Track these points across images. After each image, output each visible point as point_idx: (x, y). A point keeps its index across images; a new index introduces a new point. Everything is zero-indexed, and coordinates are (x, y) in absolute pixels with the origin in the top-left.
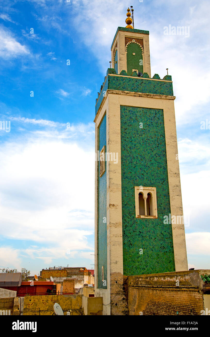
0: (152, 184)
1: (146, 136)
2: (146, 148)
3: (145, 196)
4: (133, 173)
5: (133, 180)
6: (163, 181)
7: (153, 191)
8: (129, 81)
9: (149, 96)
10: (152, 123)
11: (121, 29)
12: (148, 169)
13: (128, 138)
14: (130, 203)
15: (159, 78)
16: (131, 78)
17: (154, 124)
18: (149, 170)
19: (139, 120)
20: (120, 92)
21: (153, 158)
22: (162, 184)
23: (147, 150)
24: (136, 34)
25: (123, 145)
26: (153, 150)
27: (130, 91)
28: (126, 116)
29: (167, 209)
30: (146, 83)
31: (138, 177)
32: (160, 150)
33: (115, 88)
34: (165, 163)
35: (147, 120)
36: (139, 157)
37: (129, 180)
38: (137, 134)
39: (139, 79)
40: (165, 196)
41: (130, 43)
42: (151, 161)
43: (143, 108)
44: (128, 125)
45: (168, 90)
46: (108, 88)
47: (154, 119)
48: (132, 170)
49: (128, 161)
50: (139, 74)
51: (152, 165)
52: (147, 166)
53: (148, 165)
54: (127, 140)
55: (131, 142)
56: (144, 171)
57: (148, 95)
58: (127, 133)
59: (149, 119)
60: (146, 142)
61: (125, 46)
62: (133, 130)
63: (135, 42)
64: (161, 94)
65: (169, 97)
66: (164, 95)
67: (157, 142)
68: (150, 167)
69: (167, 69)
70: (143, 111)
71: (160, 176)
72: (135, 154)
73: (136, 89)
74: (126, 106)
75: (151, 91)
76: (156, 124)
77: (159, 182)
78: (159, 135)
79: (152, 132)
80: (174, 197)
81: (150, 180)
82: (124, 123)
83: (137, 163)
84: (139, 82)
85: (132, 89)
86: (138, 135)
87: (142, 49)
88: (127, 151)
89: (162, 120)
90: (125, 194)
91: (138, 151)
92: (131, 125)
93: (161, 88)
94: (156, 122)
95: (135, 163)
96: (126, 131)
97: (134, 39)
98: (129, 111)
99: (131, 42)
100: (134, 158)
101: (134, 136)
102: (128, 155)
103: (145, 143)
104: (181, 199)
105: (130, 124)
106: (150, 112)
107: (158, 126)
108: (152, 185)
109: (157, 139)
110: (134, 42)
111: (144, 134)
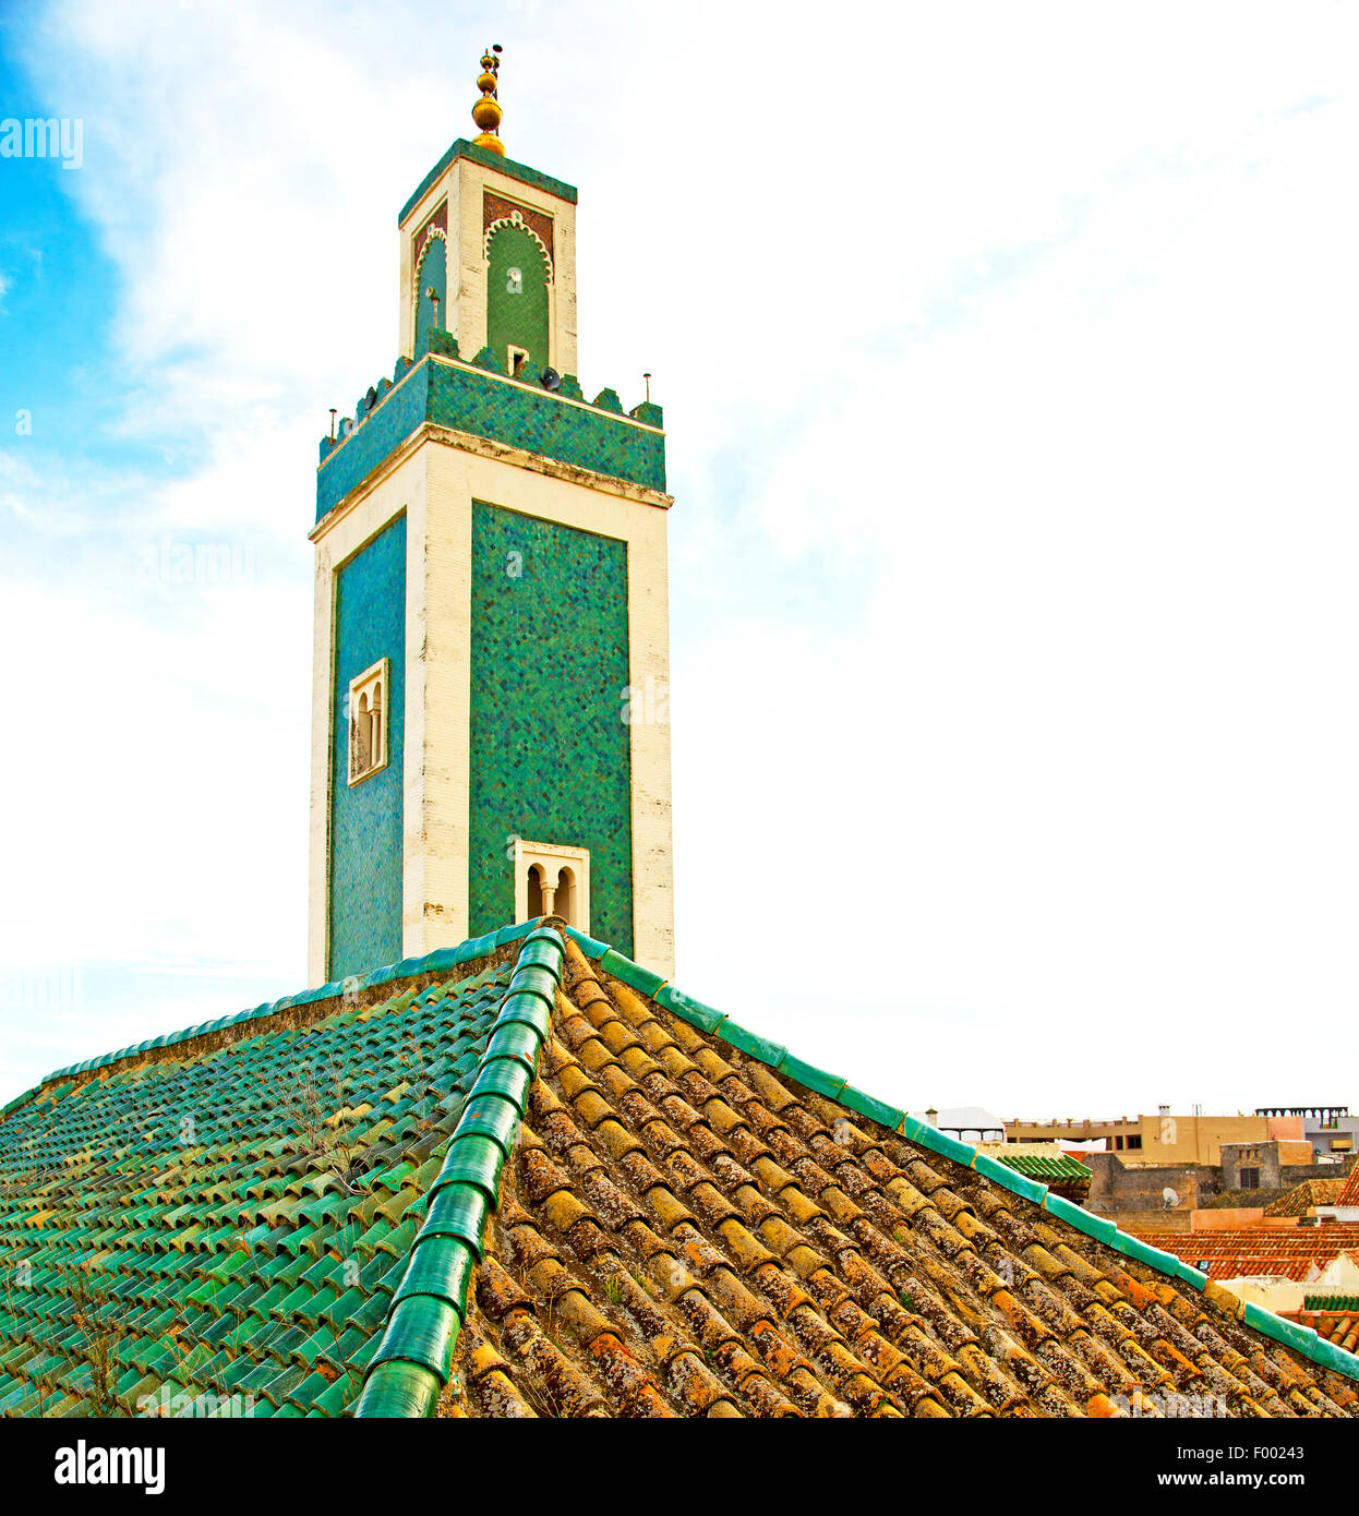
0: (577, 836)
1: (563, 641)
2: (560, 691)
3: (551, 881)
4: (511, 786)
5: (511, 816)
6: (613, 826)
7: (579, 861)
8: (510, 400)
9: (580, 480)
10: (585, 591)
11: (471, 150)
12: (564, 778)
13: (495, 641)
14: (496, 902)
15: (618, 410)
16: (516, 388)
17: (592, 596)
18: (567, 781)
19: (537, 572)
20: (474, 441)
21: (584, 736)
22: (610, 837)
23: (563, 700)
24: (527, 187)
25: (478, 669)
26: (584, 701)
27: (513, 444)
28: (493, 547)
29: (622, 934)
30: (571, 419)
31: (529, 804)
32: (608, 707)
33: (453, 422)
34: (623, 760)
35: (570, 578)
36: (535, 725)
37: (497, 812)
38: (532, 630)
39: (546, 398)
40: (616, 885)
41: (502, 223)
42: (576, 744)
43: (557, 525)
44: (499, 590)
45: (649, 465)
46: (428, 418)
47: (594, 577)
48: (507, 775)
49: (493, 736)
50: (545, 378)
51: (578, 761)
52: (561, 766)
53: (566, 760)
54: (494, 650)
55: (508, 659)
56: (552, 782)
57: (578, 474)
58: (496, 620)
59: (575, 572)
60: (563, 666)
61: (485, 233)
62: (515, 612)
63: (520, 221)
64: (622, 475)
65: (650, 495)
66: (636, 486)
67: (602, 671)
68: (573, 768)
69: (647, 375)
70: (555, 536)
71: (603, 807)
72: (519, 712)
73: (535, 441)
74: (494, 506)
75: (588, 456)
76: (599, 598)
77: (601, 831)
78: (607, 646)
79: (584, 627)
80: (649, 889)
81: (571, 820)
82: (483, 576)
83: (526, 749)
84: (546, 411)
85: (520, 439)
86: (535, 637)
87: (547, 264)
88: (492, 694)
89: (622, 586)
90: (480, 866)
91: (532, 701)
92: (509, 588)
93: (624, 454)
94: (599, 590)
95: (518, 747)
96: (490, 611)
97: (519, 208)
98: (505, 530)
99: (505, 221)
100: (516, 727)
101: (519, 635)
102: (496, 712)
103: (559, 670)
104: (672, 901)
105: (506, 585)
106: (582, 547)
107: (606, 606)
108: (577, 841)
109: (602, 659)
110: (518, 225)
111: (555, 632)
